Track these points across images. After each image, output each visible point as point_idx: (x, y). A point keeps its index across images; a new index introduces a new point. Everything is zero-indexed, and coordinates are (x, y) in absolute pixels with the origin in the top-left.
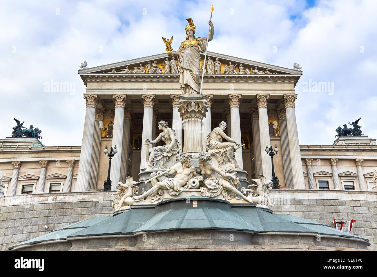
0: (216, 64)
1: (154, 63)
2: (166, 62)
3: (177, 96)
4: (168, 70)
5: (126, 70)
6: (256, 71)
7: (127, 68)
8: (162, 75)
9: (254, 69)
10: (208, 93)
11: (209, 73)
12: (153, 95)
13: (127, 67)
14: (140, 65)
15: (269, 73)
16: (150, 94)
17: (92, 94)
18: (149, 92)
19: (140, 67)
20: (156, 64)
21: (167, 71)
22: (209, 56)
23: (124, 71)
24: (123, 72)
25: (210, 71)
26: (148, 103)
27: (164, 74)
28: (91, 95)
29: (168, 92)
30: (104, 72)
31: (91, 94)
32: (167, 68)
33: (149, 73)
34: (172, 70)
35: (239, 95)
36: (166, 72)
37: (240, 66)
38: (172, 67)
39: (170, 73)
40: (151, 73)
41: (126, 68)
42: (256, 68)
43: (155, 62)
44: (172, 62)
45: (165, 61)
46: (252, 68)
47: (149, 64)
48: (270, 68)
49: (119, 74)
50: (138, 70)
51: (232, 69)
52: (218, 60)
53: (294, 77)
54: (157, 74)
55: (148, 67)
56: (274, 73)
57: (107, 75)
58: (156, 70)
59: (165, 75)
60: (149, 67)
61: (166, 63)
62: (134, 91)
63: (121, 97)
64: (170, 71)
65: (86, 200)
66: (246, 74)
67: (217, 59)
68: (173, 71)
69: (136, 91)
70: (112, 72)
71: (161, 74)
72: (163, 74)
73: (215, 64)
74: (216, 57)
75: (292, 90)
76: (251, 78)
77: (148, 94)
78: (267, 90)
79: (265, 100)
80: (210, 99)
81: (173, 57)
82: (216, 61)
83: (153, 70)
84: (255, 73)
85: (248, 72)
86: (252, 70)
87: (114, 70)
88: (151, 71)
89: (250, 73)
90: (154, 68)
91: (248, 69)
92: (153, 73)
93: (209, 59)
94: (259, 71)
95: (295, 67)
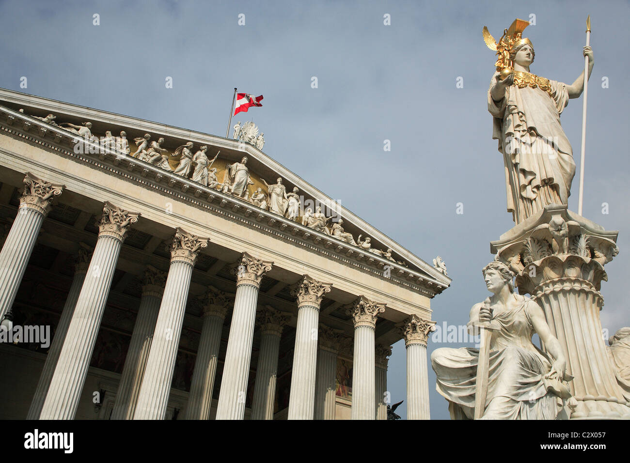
0: (291, 198)
1: (157, 142)
2: (186, 151)
3: (190, 238)
4: (186, 171)
5: (84, 130)
6: (366, 245)
7: (88, 126)
8: (172, 176)
9: (363, 239)
10: (262, 255)
11: (273, 212)
12: (135, 214)
13: (88, 123)
14: (123, 132)
15: (391, 259)
16: (128, 210)
18: (123, 204)
20: (162, 145)
21: (184, 171)
22: (281, 177)
23: (78, 130)
24: (75, 131)
25: (277, 209)
27: (178, 176)
29: (173, 222)
30: (21, 110)
32: (186, 165)
33: (141, 158)
34: (194, 174)
35: (326, 284)
36: (181, 172)
37: (337, 223)
38: (197, 168)
39: (189, 178)
40: (144, 160)
41: (84, 126)
42: (368, 239)
43: (161, 140)
44: (200, 155)
45: (185, 148)
46: (360, 236)
47: (146, 138)
48: (396, 249)
51: (322, 223)
52: (297, 193)
53: (434, 285)
54: (161, 168)
55: (140, 144)
56: (401, 263)
57: (29, 120)
58: (158, 159)
59: (178, 178)
60: (143, 145)
61: (186, 153)
62: (88, 187)
63: (48, 189)
64: (190, 175)
67: (295, 189)
68: (196, 177)
69: (93, 189)
70: (45, 120)
71: (168, 172)
72: (175, 174)
73: (288, 197)
74: (295, 184)
75: (426, 310)
76: (355, 254)
77: (123, 208)
78: (382, 294)
79: (375, 314)
80: (264, 272)
81: (203, 147)
82: (292, 192)
83: (153, 156)
84: (365, 250)
85: (353, 242)
86: (359, 240)
87: (51, 117)
88: (145, 157)
89: (356, 245)
90: (154, 153)
91: (351, 236)
92: (150, 162)
93: (279, 183)
94: (372, 247)
95: (438, 266)
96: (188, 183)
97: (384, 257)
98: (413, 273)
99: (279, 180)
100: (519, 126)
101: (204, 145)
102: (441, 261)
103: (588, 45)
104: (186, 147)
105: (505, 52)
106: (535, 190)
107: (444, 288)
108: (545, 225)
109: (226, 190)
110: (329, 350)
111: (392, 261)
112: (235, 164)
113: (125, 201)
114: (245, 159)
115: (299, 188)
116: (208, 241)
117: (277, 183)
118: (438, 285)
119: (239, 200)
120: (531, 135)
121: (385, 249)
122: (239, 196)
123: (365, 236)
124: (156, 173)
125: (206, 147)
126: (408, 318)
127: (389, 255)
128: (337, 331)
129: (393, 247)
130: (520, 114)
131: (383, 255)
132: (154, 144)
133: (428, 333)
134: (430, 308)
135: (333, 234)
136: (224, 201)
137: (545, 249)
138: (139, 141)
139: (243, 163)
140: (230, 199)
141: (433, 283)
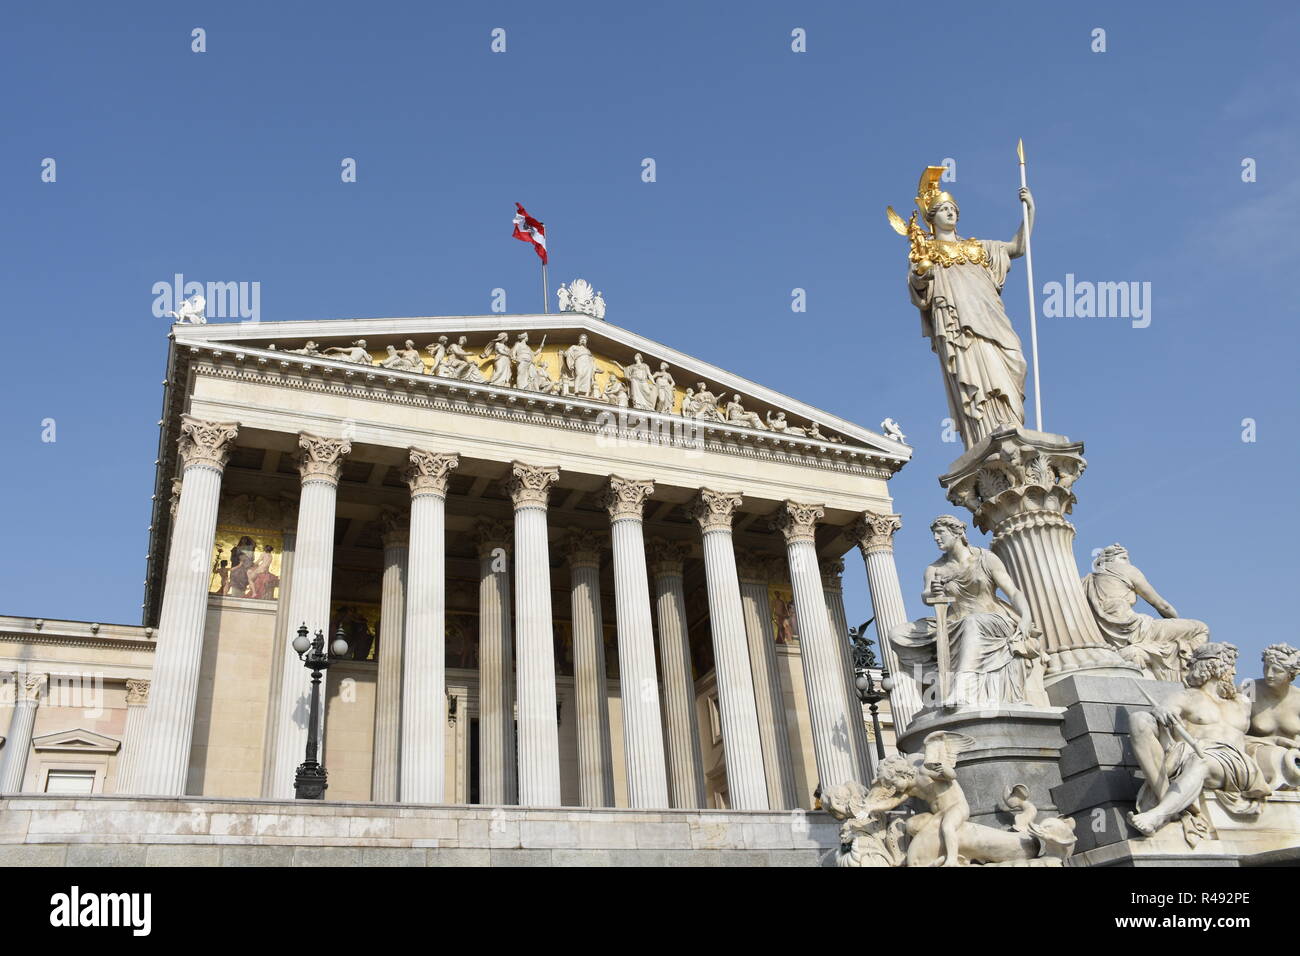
0: (659, 380)
1: (458, 344)
2: (501, 347)
3: (534, 471)
4: (507, 375)
5: (358, 352)
6: (780, 423)
7: (361, 346)
8: (489, 389)
9: (774, 417)
10: (637, 473)
11: (639, 407)
12: (454, 455)
13: (362, 341)
14: (409, 341)
15: (820, 436)
16: (442, 452)
17: (214, 421)
18: (434, 445)
19: (407, 349)
20: (465, 347)
22: (639, 351)
23: (349, 353)
24: (345, 358)
25: (644, 402)
26: (432, 481)
27: (497, 387)
28: (213, 424)
29: (504, 454)
30: (272, 346)
31: (211, 420)
32: (504, 368)
33: (442, 375)
35: (734, 494)
36: (500, 380)
37: (733, 401)
38: (520, 368)
39: (512, 386)
40: (446, 375)
41: (356, 346)
42: (782, 415)
43: (463, 339)
45: (497, 344)
46: (769, 413)
47: (441, 343)
49: (329, 363)
50: (400, 359)
51: (711, 407)
52: (667, 371)
53: (889, 462)
54: (471, 382)
55: (436, 353)
56: (834, 440)
57: (285, 358)
58: (466, 369)
60: (441, 354)
61: (501, 351)
62: (381, 431)
63: (332, 448)
64: (514, 380)
65: (383, 842)
66: (754, 427)
67: (664, 366)
68: (522, 382)
69: (388, 432)
70: (304, 351)
71: (483, 384)
72: (493, 386)
73: (655, 380)
74: (662, 358)
75: (883, 500)
76: (767, 443)
77: (434, 451)
78: (815, 490)
79: (811, 521)
80: (645, 496)
81: (522, 335)
82: (660, 371)
83: (457, 367)
84: (779, 431)
85: (759, 424)
86: (769, 420)
87: (311, 345)
88: (447, 370)
89: (766, 428)
90: (459, 362)
91: (756, 415)
92: (456, 376)
93: (639, 362)
94: (789, 425)
95: (890, 433)
96: (513, 395)
97: (809, 436)
98: (854, 450)
99: (638, 357)
100: (950, 324)
101: (522, 332)
102: (893, 424)
103: (1024, 185)
104: (499, 341)
105: (919, 237)
106: (980, 407)
107: (903, 463)
108: (997, 456)
109: (566, 391)
110: (754, 581)
111: (821, 440)
112: (571, 348)
113: (435, 439)
114: (584, 338)
115: (669, 363)
116: (559, 470)
117: (635, 363)
118: (893, 460)
119: (590, 402)
120: (967, 335)
121: (807, 424)
122: (587, 395)
123: (775, 412)
124: (468, 390)
125: (526, 334)
126: (860, 517)
127: (815, 432)
128: (759, 552)
129: (819, 419)
130: (951, 309)
131: (807, 433)
132: (455, 347)
133: (892, 533)
134: (887, 495)
135: (730, 419)
136: (567, 407)
137: (1001, 480)
138: (434, 349)
139: (583, 344)
140: (576, 403)
141: (887, 459)
